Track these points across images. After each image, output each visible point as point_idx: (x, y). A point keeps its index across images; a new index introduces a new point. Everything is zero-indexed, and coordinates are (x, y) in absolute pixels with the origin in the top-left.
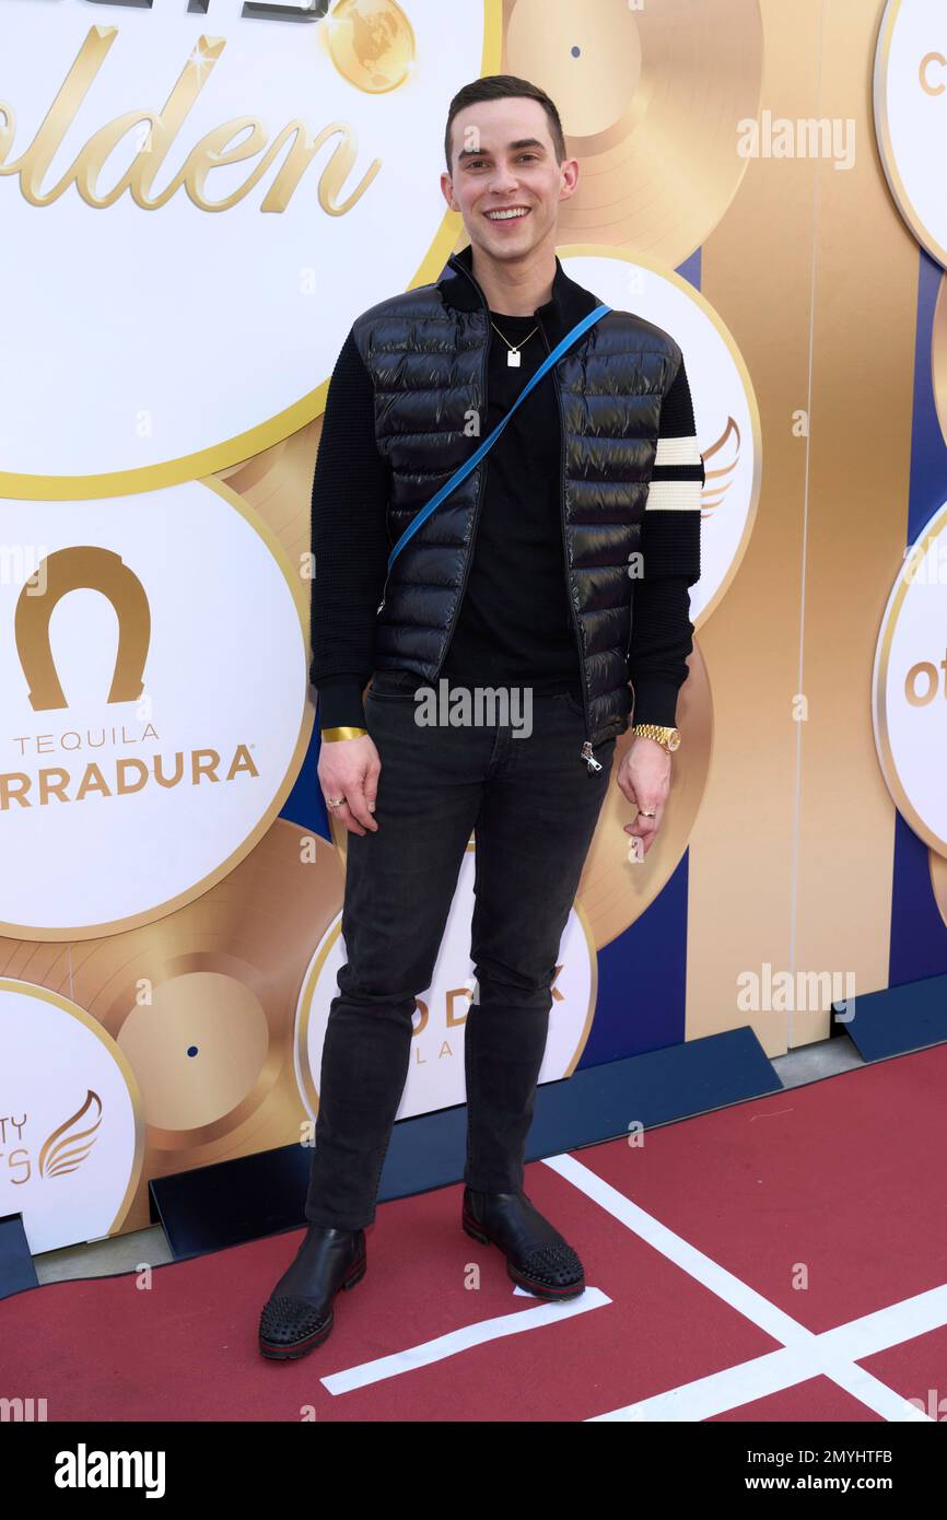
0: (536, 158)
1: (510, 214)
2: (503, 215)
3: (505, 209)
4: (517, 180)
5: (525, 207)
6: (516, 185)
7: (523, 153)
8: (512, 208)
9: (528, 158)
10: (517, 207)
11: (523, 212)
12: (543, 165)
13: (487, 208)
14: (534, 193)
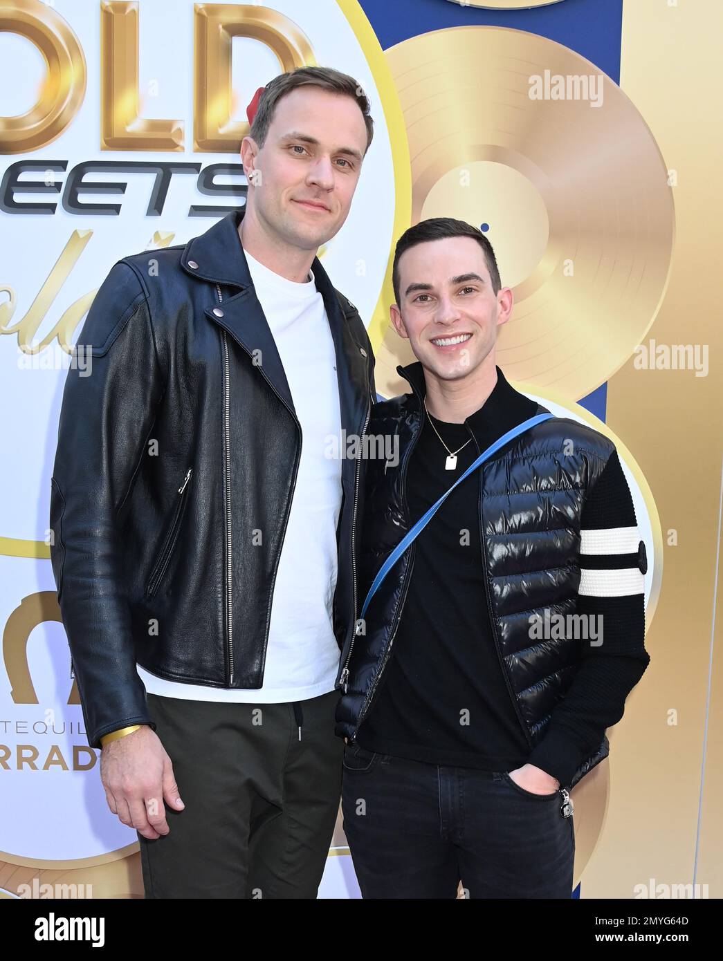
0: (475, 290)
1: (454, 341)
2: (448, 342)
3: (450, 337)
4: (459, 311)
5: (467, 334)
6: (458, 316)
7: (464, 285)
8: (455, 336)
9: (468, 290)
10: (460, 335)
11: (465, 338)
12: (482, 296)
13: (433, 336)
14: (475, 321)
